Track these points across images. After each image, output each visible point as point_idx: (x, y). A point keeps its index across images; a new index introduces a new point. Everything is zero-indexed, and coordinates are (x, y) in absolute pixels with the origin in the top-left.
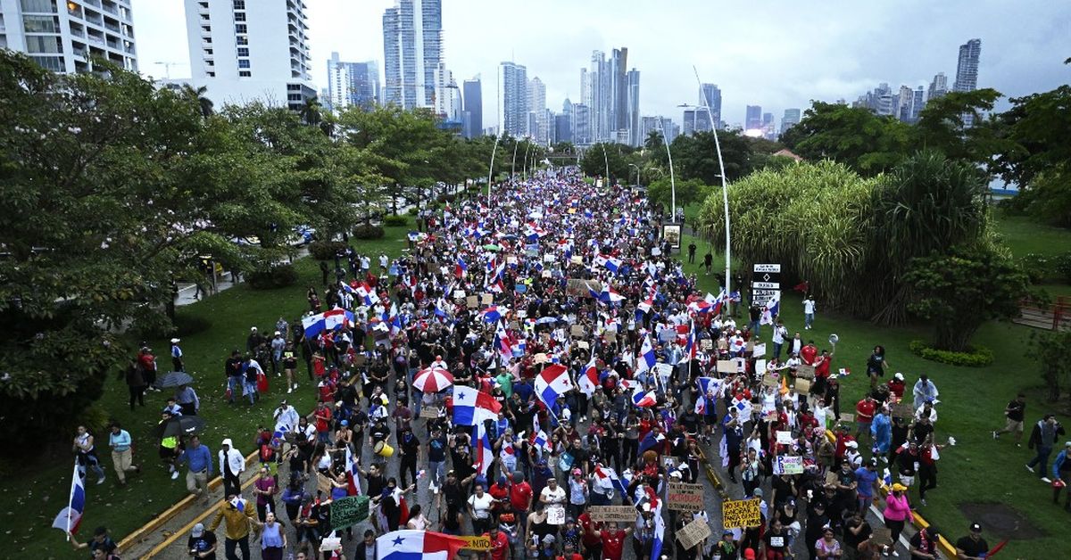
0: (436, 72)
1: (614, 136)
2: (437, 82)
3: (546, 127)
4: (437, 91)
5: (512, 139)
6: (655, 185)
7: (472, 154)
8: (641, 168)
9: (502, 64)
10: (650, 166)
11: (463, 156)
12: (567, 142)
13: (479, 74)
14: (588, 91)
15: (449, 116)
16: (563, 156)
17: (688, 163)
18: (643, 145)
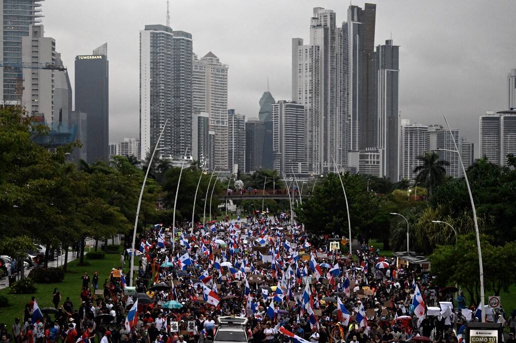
0: (27, 41)
1: (354, 160)
2: (26, 59)
3: (226, 143)
4: (27, 74)
5: (165, 165)
6: (443, 252)
7: (97, 191)
8: (411, 221)
9: (148, 28)
10: (430, 218)
11: (79, 196)
12: (269, 171)
13: (106, 45)
14: (306, 78)
15: (48, 121)
16: (263, 195)
17: (501, 211)
18: (410, 177)
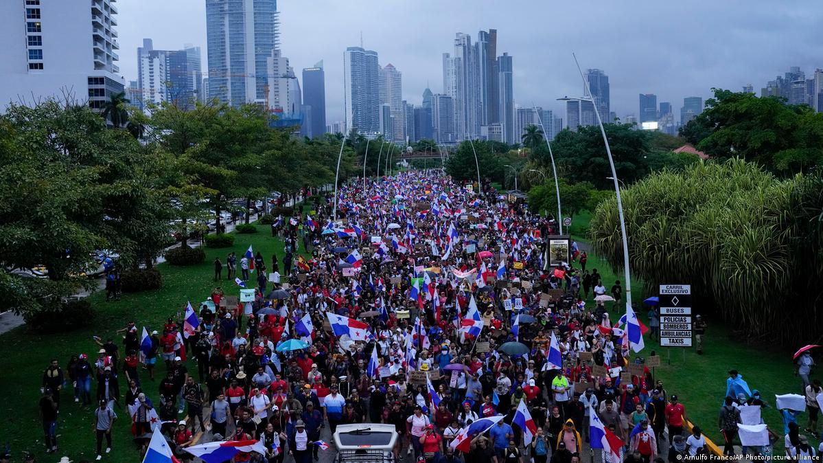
0: (270, 60)
1: (485, 131)
2: (270, 72)
3: (401, 122)
4: (271, 81)
5: (361, 138)
6: (536, 190)
7: (313, 156)
8: (518, 170)
9: (348, 49)
10: (529, 168)
11: (302, 160)
12: (429, 140)
13: (322, 61)
14: (452, 79)
15: (286, 111)
16: (425, 157)
17: (574, 162)
18: (520, 142)
